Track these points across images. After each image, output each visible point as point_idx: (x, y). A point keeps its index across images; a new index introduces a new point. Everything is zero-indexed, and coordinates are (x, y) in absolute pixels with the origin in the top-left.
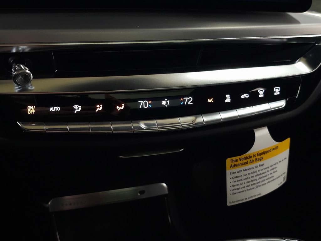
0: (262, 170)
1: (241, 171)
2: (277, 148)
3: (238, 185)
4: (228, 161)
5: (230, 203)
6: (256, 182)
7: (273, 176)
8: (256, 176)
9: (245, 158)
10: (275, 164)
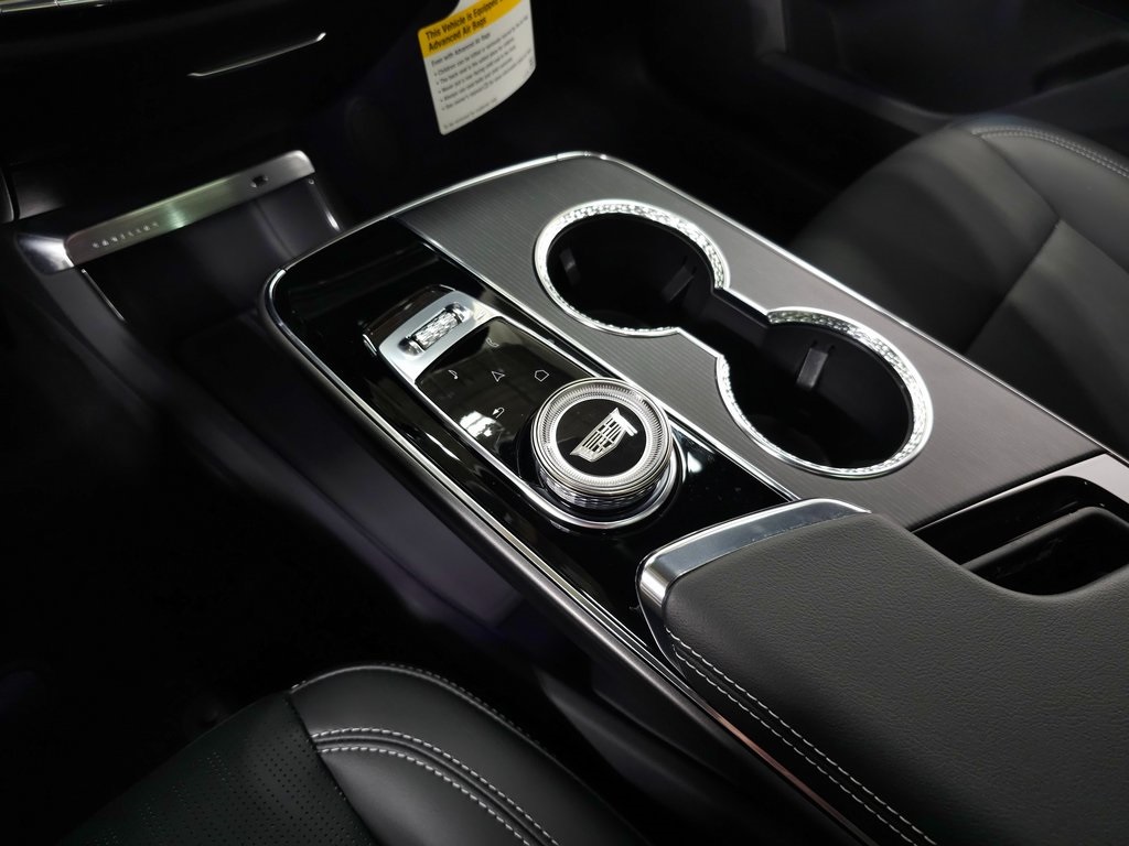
0: (489, 47)
1: (451, 55)
3: (451, 87)
4: (422, 35)
5: (446, 127)
6: (482, 75)
9: (453, 25)
10: (509, 33)
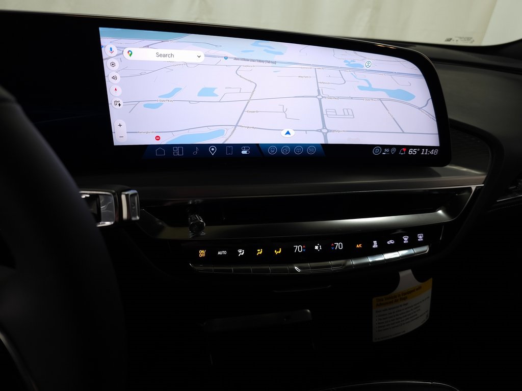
0: (406, 309)
1: (386, 310)
2: (420, 288)
3: (383, 323)
4: (375, 300)
5: (376, 339)
6: (400, 320)
7: (416, 315)
8: (400, 314)
9: (390, 298)
10: (418, 303)
